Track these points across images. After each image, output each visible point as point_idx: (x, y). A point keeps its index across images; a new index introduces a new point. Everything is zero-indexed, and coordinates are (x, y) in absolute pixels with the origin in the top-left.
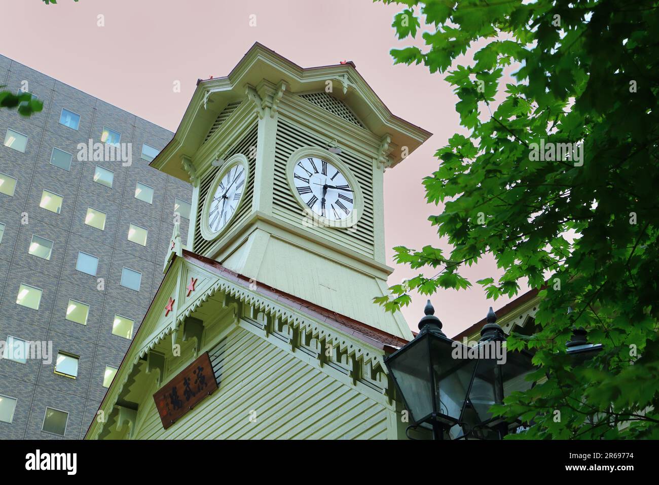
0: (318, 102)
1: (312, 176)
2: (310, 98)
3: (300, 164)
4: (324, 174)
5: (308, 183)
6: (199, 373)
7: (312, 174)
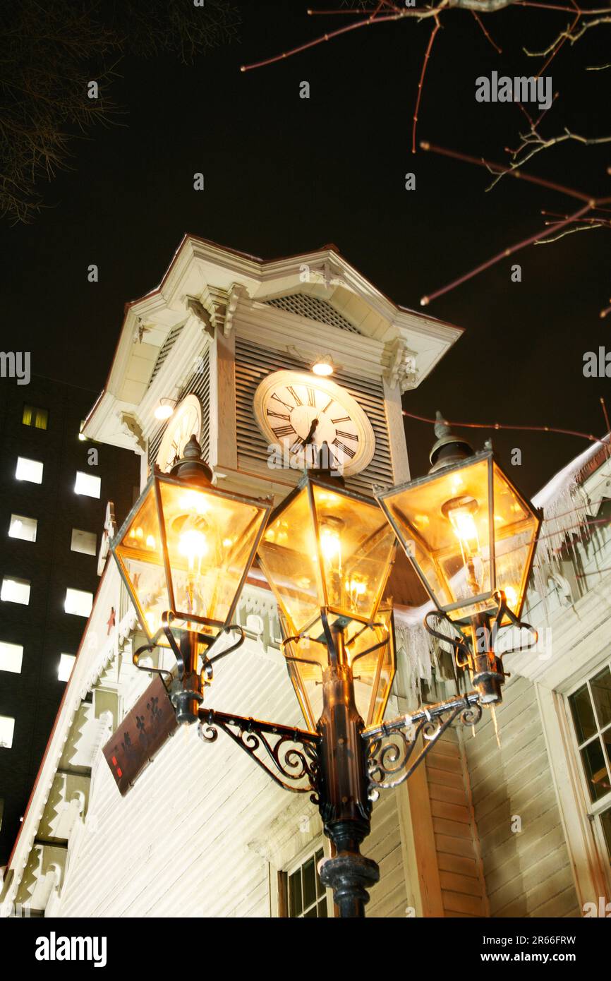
0: (292, 308)
1: (294, 411)
2: (280, 304)
3: (274, 396)
4: (312, 405)
5: (289, 420)
6: (153, 706)
7: (293, 408)
